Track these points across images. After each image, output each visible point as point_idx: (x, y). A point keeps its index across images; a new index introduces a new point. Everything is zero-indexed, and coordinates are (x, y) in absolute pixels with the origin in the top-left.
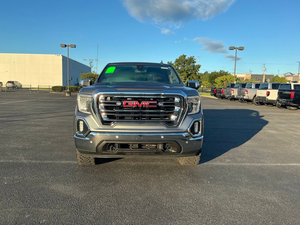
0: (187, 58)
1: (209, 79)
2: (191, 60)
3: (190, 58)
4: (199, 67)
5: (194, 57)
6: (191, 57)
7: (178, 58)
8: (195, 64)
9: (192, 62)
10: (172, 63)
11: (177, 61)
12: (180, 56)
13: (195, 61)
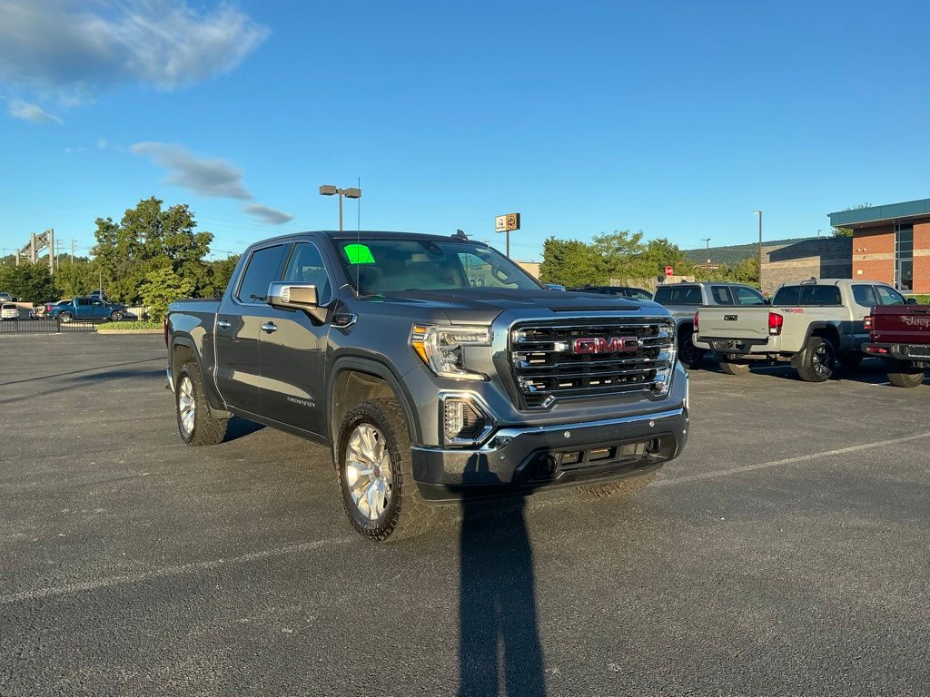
0: (164, 208)
1: (224, 278)
2: (181, 218)
3: (179, 209)
4: (207, 238)
5: (187, 206)
6: (181, 207)
7: (134, 208)
8: (195, 231)
9: (185, 223)
10: (113, 224)
11: (130, 217)
12: (139, 202)
13: (192, 219)
